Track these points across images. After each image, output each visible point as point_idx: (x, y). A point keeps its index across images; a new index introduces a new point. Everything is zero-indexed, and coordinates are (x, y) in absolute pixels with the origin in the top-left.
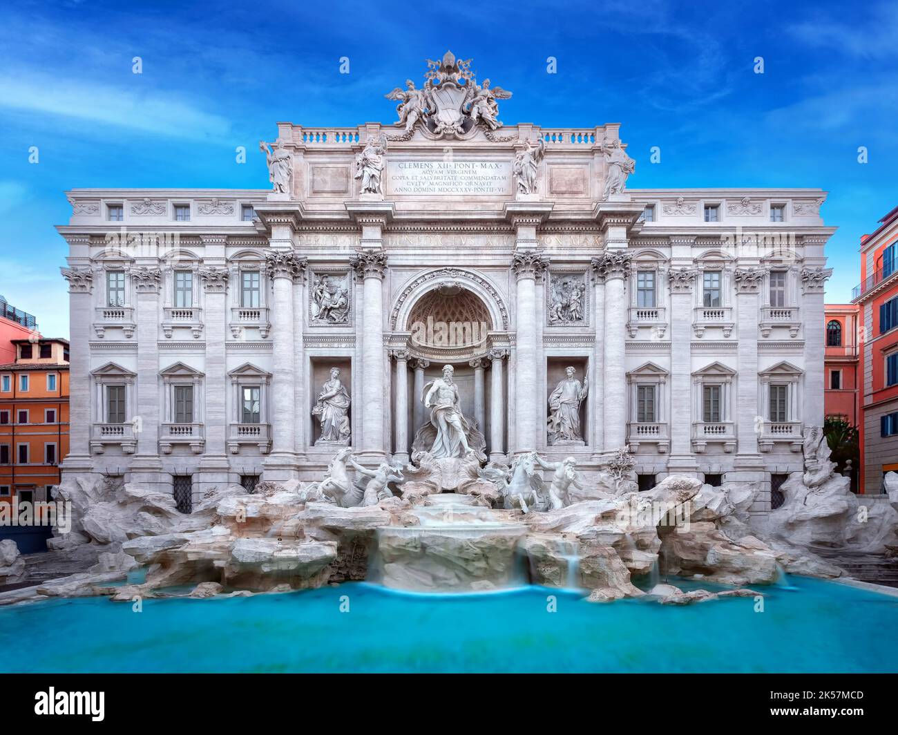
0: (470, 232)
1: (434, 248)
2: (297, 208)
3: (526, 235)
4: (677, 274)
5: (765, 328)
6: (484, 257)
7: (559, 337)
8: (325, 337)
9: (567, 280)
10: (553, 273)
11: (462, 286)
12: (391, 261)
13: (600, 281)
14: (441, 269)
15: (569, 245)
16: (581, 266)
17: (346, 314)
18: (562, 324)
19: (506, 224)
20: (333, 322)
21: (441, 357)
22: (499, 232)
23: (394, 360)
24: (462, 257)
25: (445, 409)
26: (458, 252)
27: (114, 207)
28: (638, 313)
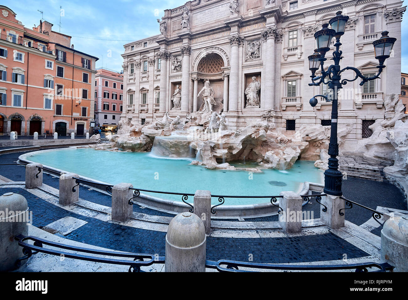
0: (217, 33)
1: (205, 41)
2: (165, 39)
3: (234, 29)
4: (307, 29)
5: (359, 46)
6: (221, 41)
7: (248, 66)
8: (175, 76)
9: (254, 42)
10: (248, 41)
11: (214, 52)
12: (193, 48)
13: (265, 41)
14: (207, 48)
15: (253, 29)
16: (259, 36)
17: (181, 68)
18: (251, 60)
19: (227, 27)
20: (178, 71)
21: (214, 77)
22: (226, 30)
23: (193, 81)
24: (214, 42)
25: (206, 96)
26: (213, 41)
27: (133, 47)
28: (288, 50)
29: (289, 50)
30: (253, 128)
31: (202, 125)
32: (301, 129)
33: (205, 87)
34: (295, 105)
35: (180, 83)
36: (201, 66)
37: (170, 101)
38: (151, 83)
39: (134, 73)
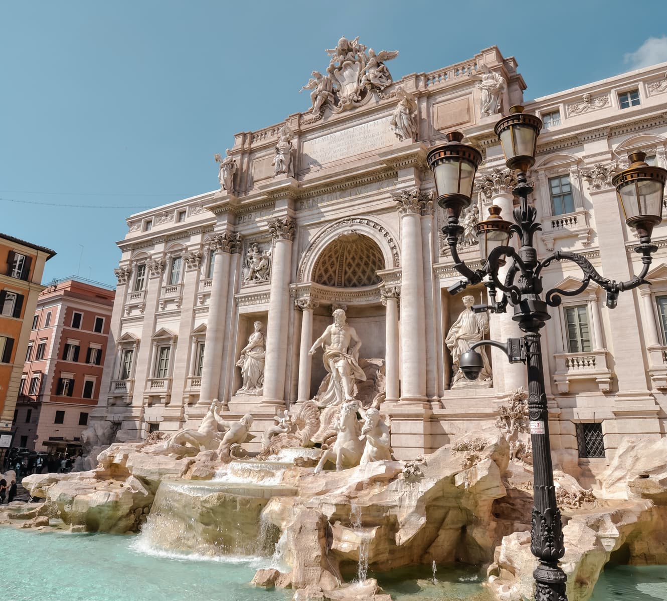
0: (363, 184)
3: (407, 174)
4: (593, 172)
6: (375, 203)
7: (450, 267)
8: (251, 296)
11: (358, 232)
12: (301, 223)
17: (268, 274)
19: (389, 170)
20: (259, 283)
21: (359, 300)
22: (386, 178)
24: (357, 207)
25: (333, 355)
26: (353, 203)
27: (148, 223)
28: (553, 223)
29: (556, 225)
30: (459, 454)
31: (318, 445)
32: (620, 451)
33: (332, 328)
34: (594, 376)
35: (263, 317)
36: (322, 269)
37: (234, 369)
38: (187, 315)
39: (143, 289)
